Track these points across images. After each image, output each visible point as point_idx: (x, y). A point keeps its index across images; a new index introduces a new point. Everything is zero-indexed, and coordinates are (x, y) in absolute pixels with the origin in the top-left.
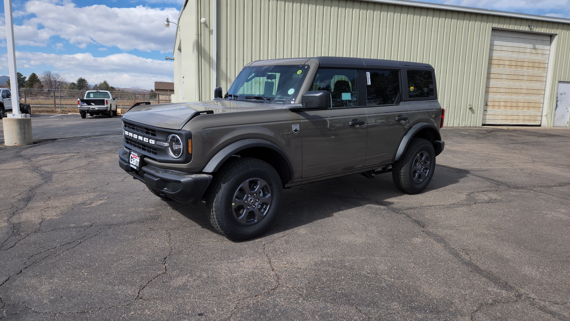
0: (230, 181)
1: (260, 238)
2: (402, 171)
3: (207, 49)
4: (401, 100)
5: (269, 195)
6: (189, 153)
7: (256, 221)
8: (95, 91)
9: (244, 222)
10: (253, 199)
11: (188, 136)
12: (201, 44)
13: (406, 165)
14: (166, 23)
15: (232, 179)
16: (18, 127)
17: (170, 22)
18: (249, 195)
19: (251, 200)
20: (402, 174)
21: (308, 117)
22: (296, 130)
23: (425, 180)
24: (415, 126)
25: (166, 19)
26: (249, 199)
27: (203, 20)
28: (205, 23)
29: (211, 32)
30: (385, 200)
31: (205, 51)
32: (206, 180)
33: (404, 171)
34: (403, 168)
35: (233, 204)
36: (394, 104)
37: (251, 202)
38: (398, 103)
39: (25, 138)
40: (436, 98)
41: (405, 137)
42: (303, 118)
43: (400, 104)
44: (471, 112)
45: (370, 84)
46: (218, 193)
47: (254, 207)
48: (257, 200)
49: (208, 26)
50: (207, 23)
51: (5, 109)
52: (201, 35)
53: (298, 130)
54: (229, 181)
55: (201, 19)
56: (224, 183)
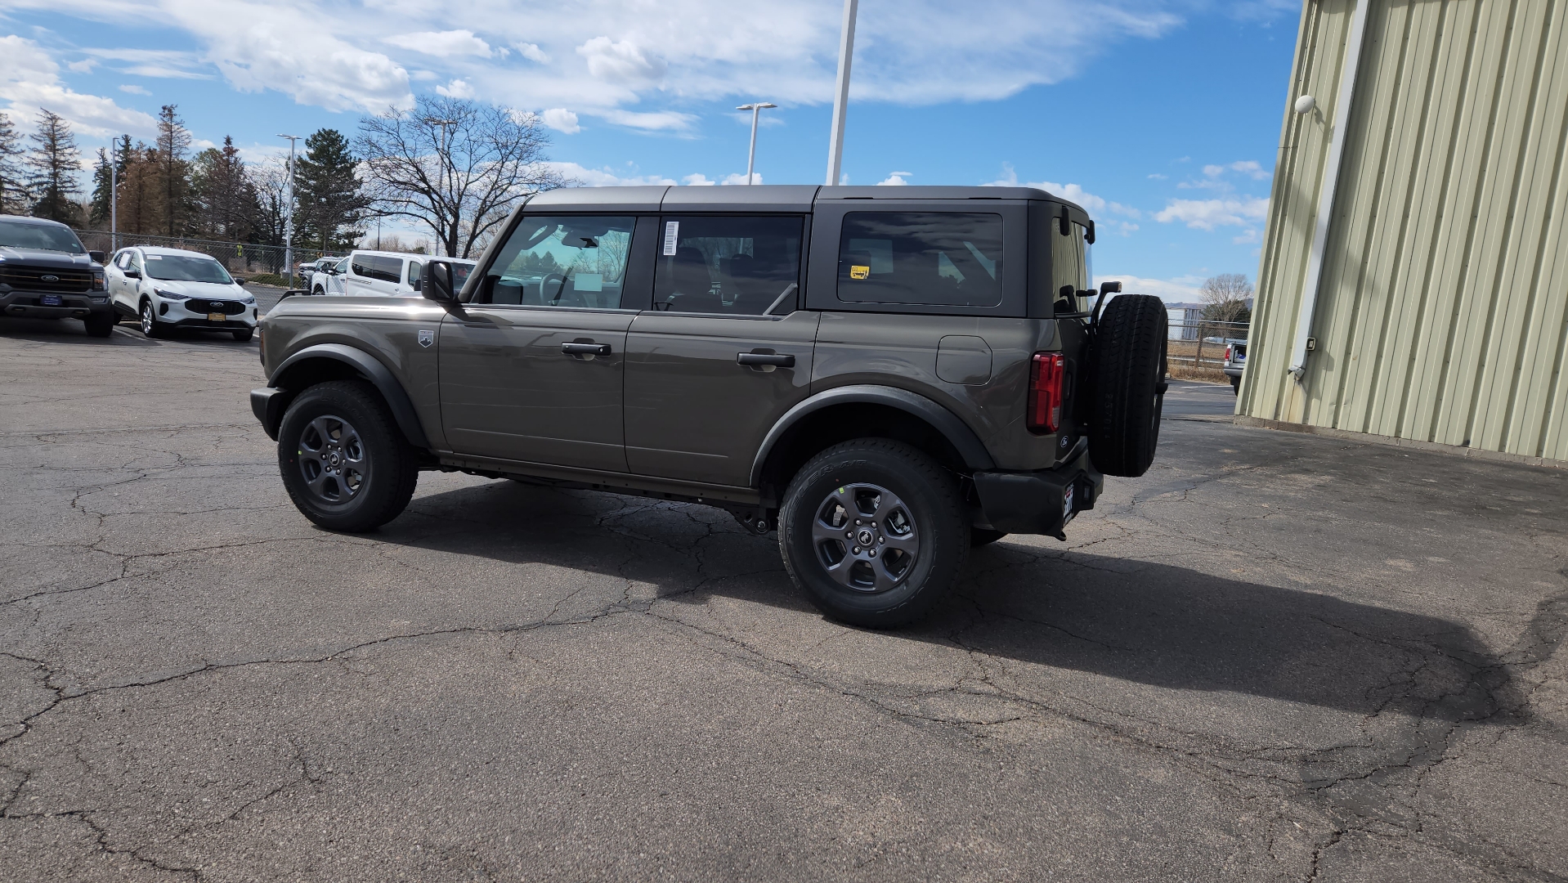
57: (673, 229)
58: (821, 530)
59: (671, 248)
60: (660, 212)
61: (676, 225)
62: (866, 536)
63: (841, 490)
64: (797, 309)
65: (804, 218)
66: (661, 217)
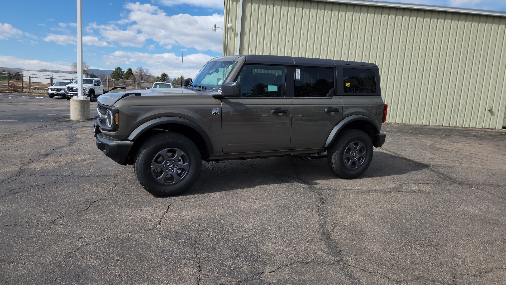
0: (149, 148)
1: (176, 196)
2: (333, 157)
3: (232, 49)
4: (334, 94)
5: (187, 163)
6: (116, 124)
7: (174, 182)
8: (160, 83)
9: (163, 182)
10: (172, 165)
11: (116, 112)
12: (227, 45)
13: (336, 152)
14: (214, 28)
15: (151, 147)
16: (80, 106)
17: (217, 27)
18: (168, 161)
19: (170, 165)
20: (333, 159)
21: (230, 103)
22: (216, 113)
23: (359, 167)
24: (347, 118)
25: (214, 24)
26: (168, 164)
27: (229, 25)
28: (231, 28)
29: (236, 35)
30: (314, 181)
31: (230, 51)
32: (127, 146)
33: (335, 157)
34: (334, 154)
35: (152, 167)
36: (326, 98)
37: (170, 167)
38: (330, 97)
39: (84, 115)
40: (379, 94)
41: (336, 127)
42: (224, 103)
43: (333, 97)
44: (490, 114)
45: (299, 79)
46: (138, 156)
47: (173, 171)
48: (176, 166)
49: (234, 30)
50: (234, 27)
51: (95, 94)
52: (227, 37)
53: (218, 113)
54: (147, 148)
55: (228, 23)
56: (144, 150)
57: (298, 71)
58: (345, 155)
59: (298, 77)
60: (294, 65)
61: (299, 70)
62: (355, 155)
63: (351, 144)
64: (335, 95)
65: (333, 69)
66: (294, 67)
